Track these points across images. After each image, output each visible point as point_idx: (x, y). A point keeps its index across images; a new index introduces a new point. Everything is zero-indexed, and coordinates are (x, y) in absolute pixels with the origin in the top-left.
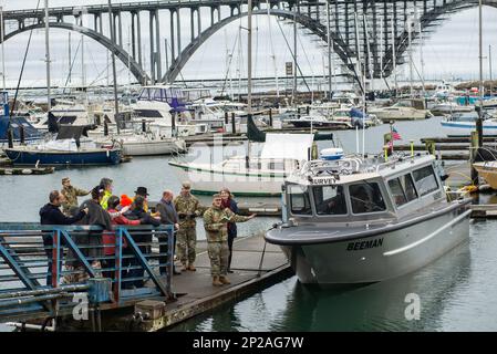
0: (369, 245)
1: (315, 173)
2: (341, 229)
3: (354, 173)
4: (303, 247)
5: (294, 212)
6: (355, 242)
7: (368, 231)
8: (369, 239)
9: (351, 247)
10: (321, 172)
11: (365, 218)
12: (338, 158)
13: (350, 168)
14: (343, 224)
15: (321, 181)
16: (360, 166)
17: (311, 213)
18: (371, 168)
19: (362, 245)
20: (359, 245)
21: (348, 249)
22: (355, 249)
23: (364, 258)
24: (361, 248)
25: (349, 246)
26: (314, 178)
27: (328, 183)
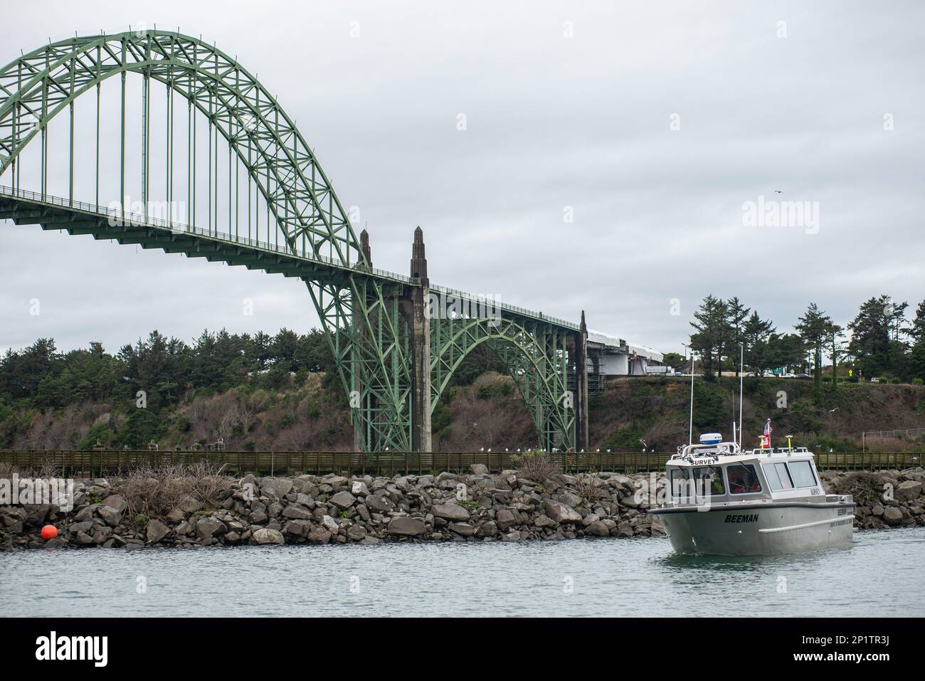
0: (745, 519)
1: (696, 455)
3: (732, 455)
6: (732, 513)
9: (728, 520)
10: (701, 455)
12: (717, 441)
13: (728, 451)
15: (701, 462)
19: (739, 519)
20: (737, 518)
21: (726, 521)
22: (732, 522)
23: (740, 532)
24: (738, 522)
25: (727, 518)
26: (694, 459)
27: (707, 464)
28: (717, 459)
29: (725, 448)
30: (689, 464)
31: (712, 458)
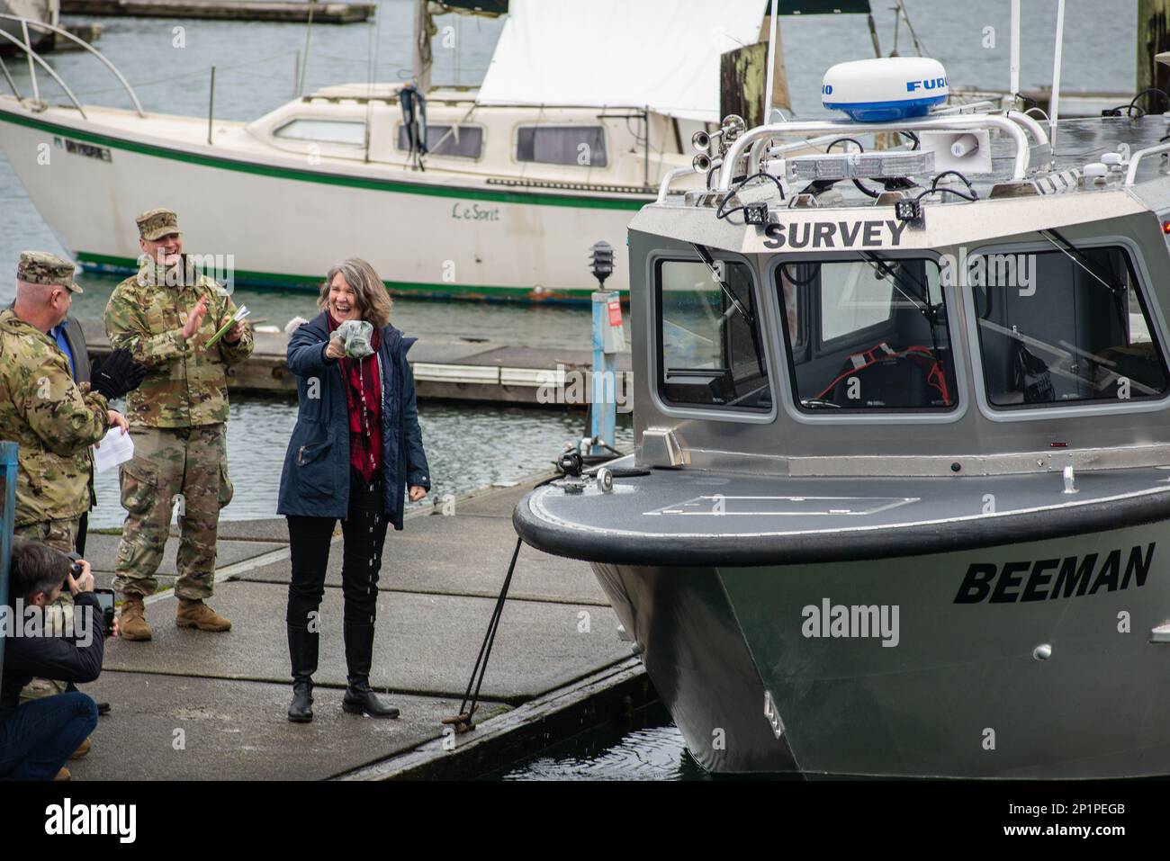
0: (1075, 577)
1: (795, 187)
2: (926, 490)
3: (1002, 192)
4: (723, 575)
5: (673, 395)
6: (999, 557)
7: (1071, 501)
8: (1077, 548)
9: (973, 588)
10: (820, 186)
11: (1056, 437)
12: (917, 110)
13: (981, 166)
14: (934, 465)
15: (823, 232)
16: (1037, 158)
17: (761, 402)
18: (1094, 169)
19: (1037, 578)
20: (1025, 576)
21: (962, 597)
22: (1000, 597)
23: (1046, 650)
24: (1031, 595)
25: (969, 580)
26: (786, 217)
27: (858, 245)
28: (916, 221)
29: (962, 147)
30: (752, 242)
31: (888, 213)
